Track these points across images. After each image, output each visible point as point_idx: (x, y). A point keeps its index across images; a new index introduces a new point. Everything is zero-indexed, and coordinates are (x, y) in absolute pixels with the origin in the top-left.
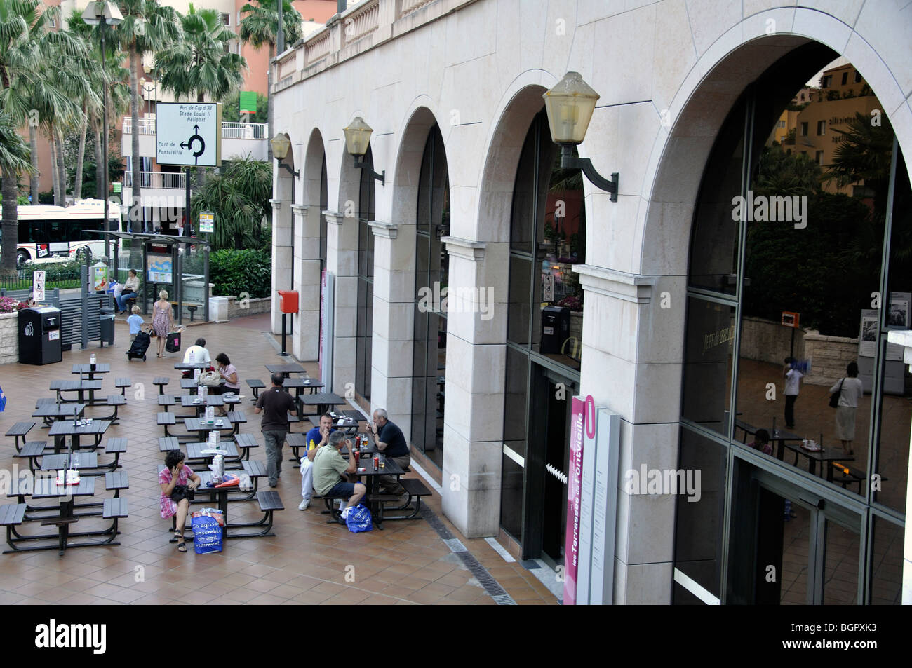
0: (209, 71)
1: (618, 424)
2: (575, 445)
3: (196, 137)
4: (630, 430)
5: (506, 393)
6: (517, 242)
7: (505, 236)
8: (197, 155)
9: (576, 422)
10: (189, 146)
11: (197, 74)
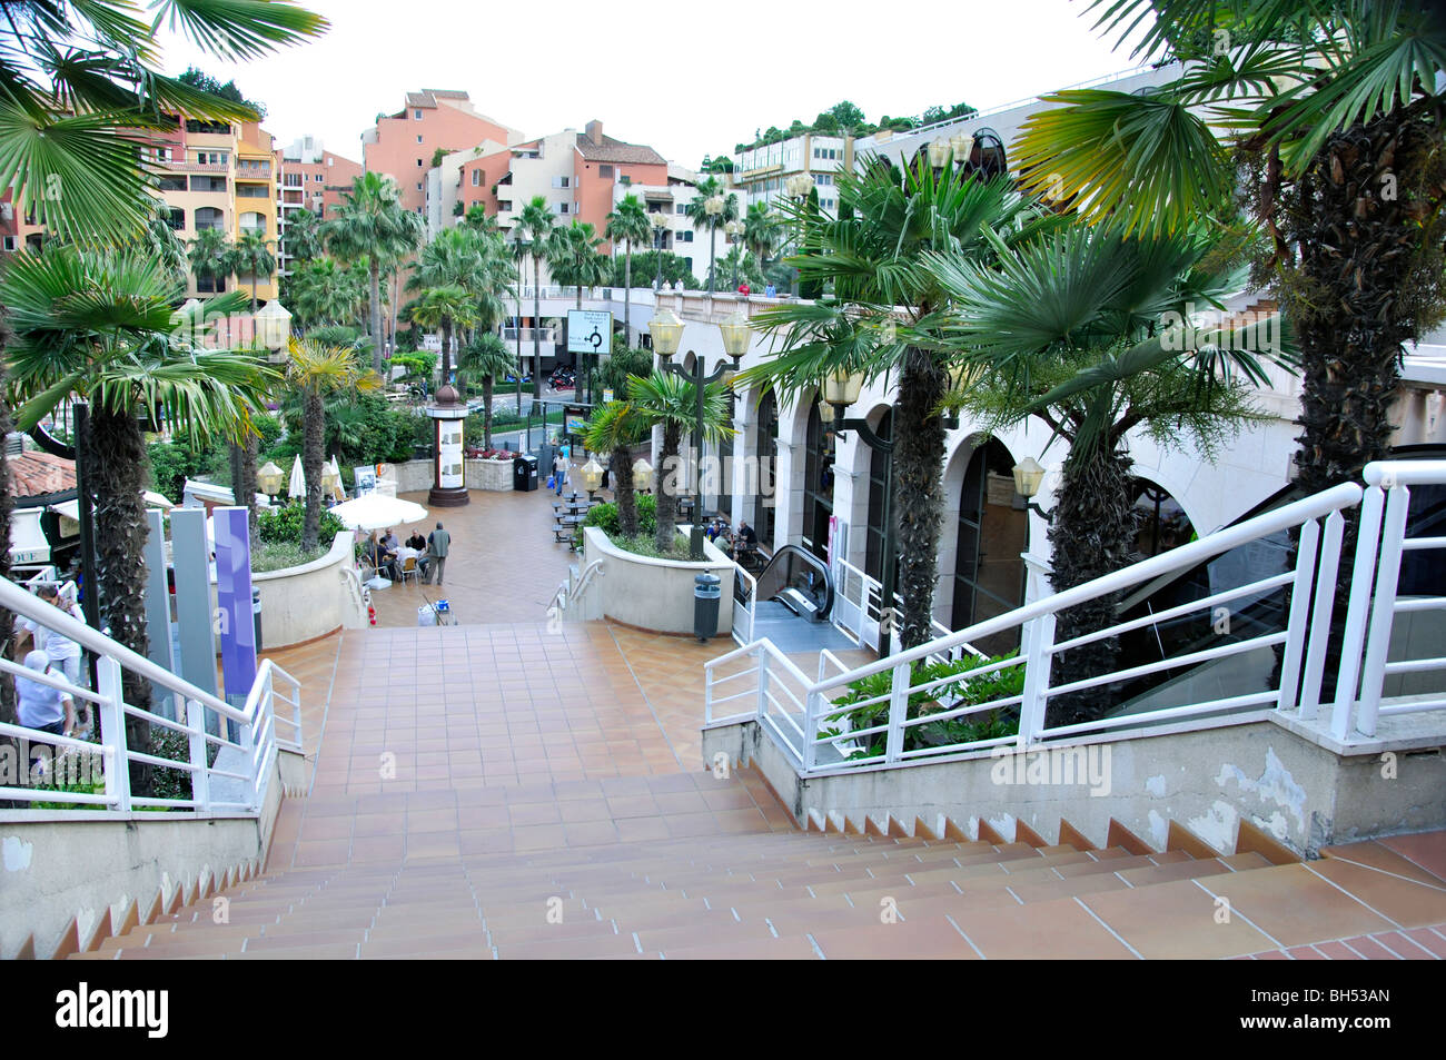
0: (587, 268)
1: (845, 526)
2: (830, 535)
3: (596, 334)
4: (849, 529)
5: (805, 513)
6: (809, 444)
7: (804, 442)
8: (596, 346)
9: (831, 525)
10: (591, 340)
11: (579, 271)
